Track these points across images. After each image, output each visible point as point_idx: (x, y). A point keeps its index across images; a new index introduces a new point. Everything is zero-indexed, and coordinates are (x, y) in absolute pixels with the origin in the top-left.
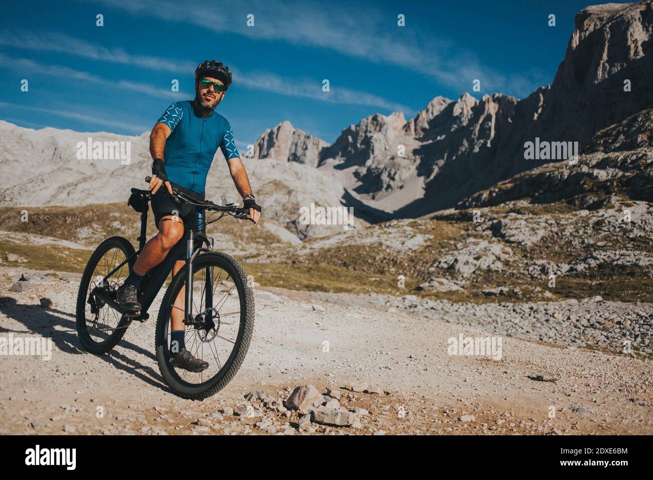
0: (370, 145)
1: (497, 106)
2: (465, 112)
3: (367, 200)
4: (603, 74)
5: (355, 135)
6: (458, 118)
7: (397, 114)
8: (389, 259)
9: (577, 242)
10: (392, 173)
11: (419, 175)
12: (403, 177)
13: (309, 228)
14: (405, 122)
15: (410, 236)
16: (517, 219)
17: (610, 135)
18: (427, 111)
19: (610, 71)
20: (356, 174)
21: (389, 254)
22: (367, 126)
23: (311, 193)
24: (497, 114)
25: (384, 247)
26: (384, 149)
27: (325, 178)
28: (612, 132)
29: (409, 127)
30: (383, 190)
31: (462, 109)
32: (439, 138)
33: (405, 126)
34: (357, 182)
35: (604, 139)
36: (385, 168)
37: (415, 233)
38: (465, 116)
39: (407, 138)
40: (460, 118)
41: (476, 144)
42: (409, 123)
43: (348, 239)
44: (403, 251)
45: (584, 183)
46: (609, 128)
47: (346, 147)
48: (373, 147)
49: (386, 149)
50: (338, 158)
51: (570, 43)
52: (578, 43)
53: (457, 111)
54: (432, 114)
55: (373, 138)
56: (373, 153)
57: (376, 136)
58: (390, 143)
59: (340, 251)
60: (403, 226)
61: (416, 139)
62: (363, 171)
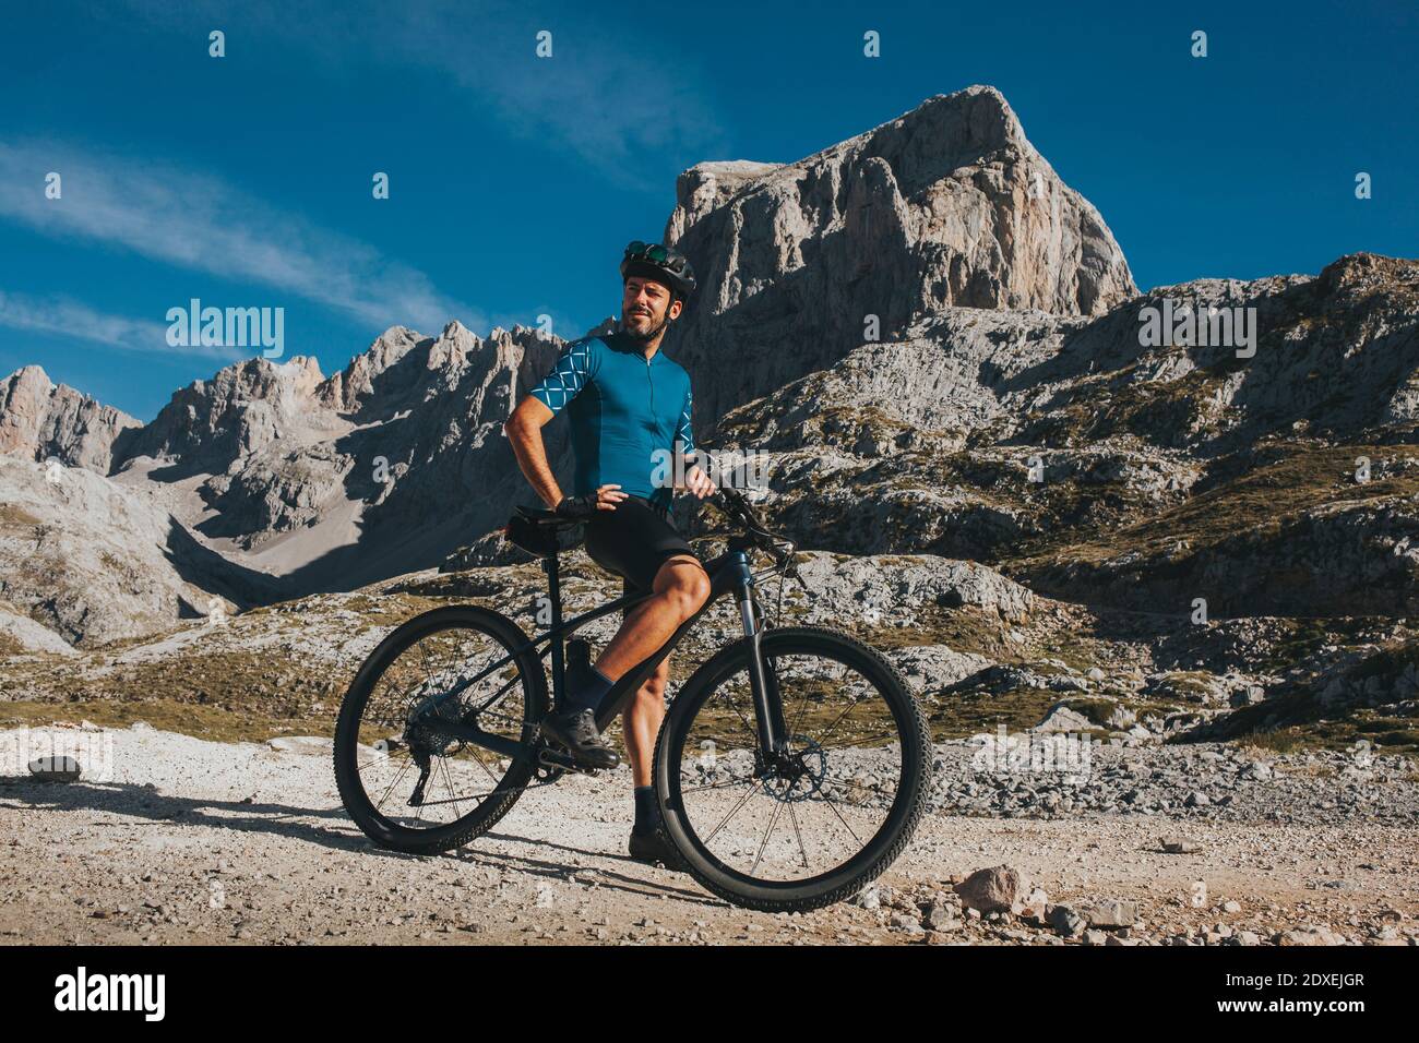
0: (241, 428)
1: (521, 352)
2: (455, 361)
3: (229, 551)
4: (732, 298)
5: (205, 404)
6: (440, 374)
7: (304, 359)
8: (309, 682)
9: (707, 634)
10: (292, 490)
11: (352, 496)
12: (317, 500)
13: (89, 617)
14: (322, 379)
15: (353, 631)
16: (586, 589)
17: (751, 420)
18: (372, 357)
19: (743, 295)
20: (206, 492)
21: (308, 672)
22: (232, 385)
23: (96, 535)
24: (521, 368)
25: (294, 656)
26: (272, 438)
27: (129, 500)
28: (754, 415)
29: (330, 389)
30: (270, 528)
31: (449, 356)
32: (397, 416)
33: (320, 387)
34: (205, 509)
35: (741, 427)
36: (275, 480)
37: (365, 622)
38: (454, 370)
39: (326, 412)
40: (445, 375)
41: (476, 432)
42: (329, 381)
43: (207, 641)
44: (340, 664)
45: (705, 516)
46: (748, 406)
47: (183, 430)
48: (248, 430)
49: (276, 436)
50: (162, 454)
51: (668, 232)
52: (682, 233)
53: (436, 359)
54: (383, 362)
55: (248, 412)
56: (247, 447)
57: (255, 406)
58: (287, 424)
59: (189, 668)
60: (335, 607)
61: (344, 417)
62: (223, 484)
